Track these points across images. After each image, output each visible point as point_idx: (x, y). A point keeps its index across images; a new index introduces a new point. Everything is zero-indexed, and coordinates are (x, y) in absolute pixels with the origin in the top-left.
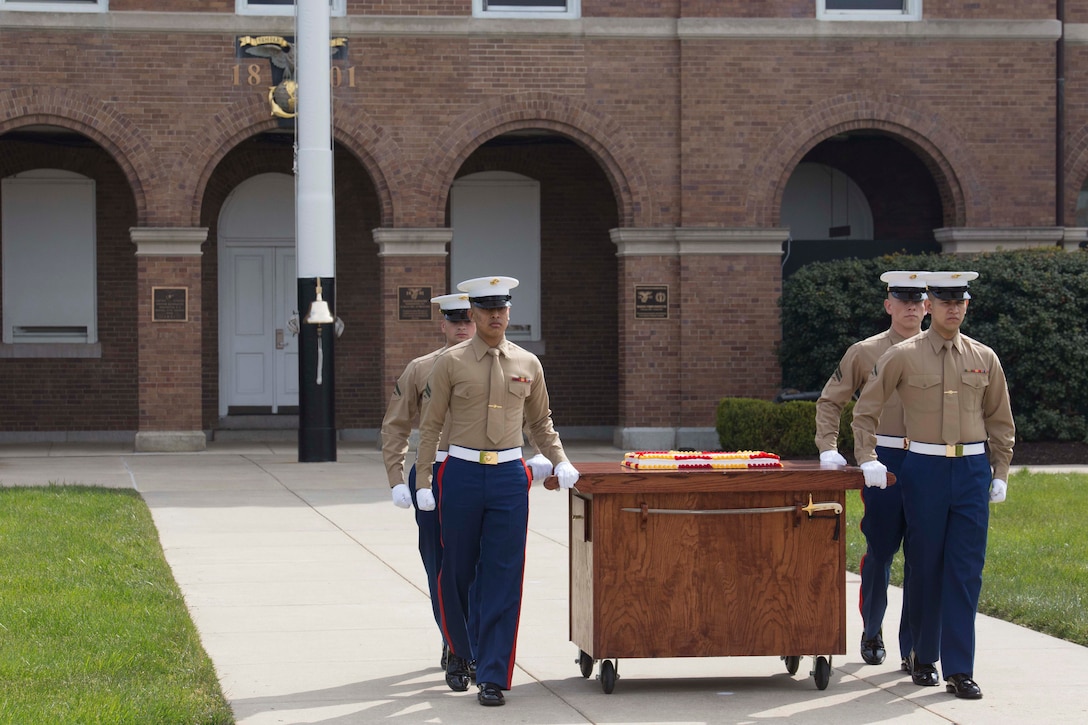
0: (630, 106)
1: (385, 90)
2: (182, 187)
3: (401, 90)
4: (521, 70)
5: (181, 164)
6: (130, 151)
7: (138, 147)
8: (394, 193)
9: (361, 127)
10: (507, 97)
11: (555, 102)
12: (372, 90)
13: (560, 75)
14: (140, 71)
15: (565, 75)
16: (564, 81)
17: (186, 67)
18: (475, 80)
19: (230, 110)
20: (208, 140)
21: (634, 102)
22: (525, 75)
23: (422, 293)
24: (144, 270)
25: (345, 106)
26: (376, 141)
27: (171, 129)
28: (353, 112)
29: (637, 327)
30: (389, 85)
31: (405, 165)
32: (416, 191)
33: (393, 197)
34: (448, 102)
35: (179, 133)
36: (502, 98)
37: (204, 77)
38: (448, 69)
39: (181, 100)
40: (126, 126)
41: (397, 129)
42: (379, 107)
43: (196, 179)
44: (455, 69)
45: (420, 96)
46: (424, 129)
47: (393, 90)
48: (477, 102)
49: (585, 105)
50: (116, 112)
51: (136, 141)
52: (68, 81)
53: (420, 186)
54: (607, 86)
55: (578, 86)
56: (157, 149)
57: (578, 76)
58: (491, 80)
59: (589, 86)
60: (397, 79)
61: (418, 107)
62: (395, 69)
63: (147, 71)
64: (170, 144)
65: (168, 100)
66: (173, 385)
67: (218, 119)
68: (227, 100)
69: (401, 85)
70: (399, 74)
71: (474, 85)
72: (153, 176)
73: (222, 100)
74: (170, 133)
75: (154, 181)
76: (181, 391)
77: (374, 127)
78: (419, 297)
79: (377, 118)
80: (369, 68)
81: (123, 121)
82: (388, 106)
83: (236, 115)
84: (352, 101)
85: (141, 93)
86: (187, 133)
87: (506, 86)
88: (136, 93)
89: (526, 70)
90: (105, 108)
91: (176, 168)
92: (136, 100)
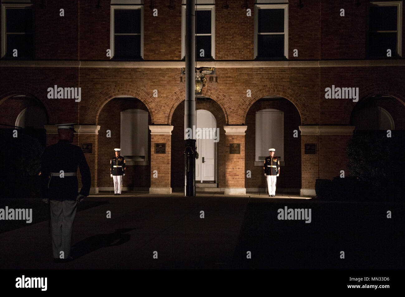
0: (304, 88)
1: (226, 83)
2: (165, 113)
3: (232, 84)
4: (269, 77)
5: (164, 106)
6: (149, 103)
7: (152, 101)
8: (229, 115)
9: (219, 95)
10: (265, 85)
11: (280, 87)
12: (223, 84)
13: (281, 78)
14: (153, 79)
15: (283, 78)
16: (283, 80)
17: (166, 77)
18: (254, 80)
19: (179, 90)
20: (173, 99)
21: (306, 87)
22: (270, 79)
23: (237, 146)
24: (153, 138)
25: (214, 89)
26: (224, 99)
27: (162, 96)
28: (217, 90)
29: (305, 157)
30: (228, 82)
31: (232, 106)
32: (236, 114)
33: (228, 116)
34: (246, 87)
35: (164, 97)
36: (263, 86)
37: (172, 80)
38: (246, 77)
39: (165, 87)
40: (148, 95)
41: (230, 95)
42: (224, 89)
43: (169, 111)
44: (248, 77)
45: (237, 85)
46: (238, 95)
47: (229, 84)
48: (255, 87)
49: (289, 88)
50: (145, 91)
51: (151, 100)
52: (131, 82)
53: (237, 113)
54: (296, 82)
55: (287, 82)
56: (157, 102)
57: (287, 78)
58: (260, 80)
59: (290, 82)
60: (230, 80)
61: (237, 89)
62: (230, 77)
63: (155, 79)
64: (161, 100)
65: (161, 87)
66: (161, 173)
67: (175, 93)
68: (178, 87)
69: (231, 82)
70: (231, 79)
71: (254, 82)
72: (156, 110)
73: (177, 87)
74: (161, 97)
75: (156, 112)
76: (163, 175)
77: (223, 95)
78: (236, 147)
79: (224, 92)
80: (221, 77)
81: (147, 94)
82: (227, 89)
83: (181, 92)
84: (216, 87)
85: (153, 85)
86: (166, 97)
87: (264, 82)
88: (151, 85)
89: (271, 77)
90: (142, 90)
91: (163, 108)
92: (151, 87)
